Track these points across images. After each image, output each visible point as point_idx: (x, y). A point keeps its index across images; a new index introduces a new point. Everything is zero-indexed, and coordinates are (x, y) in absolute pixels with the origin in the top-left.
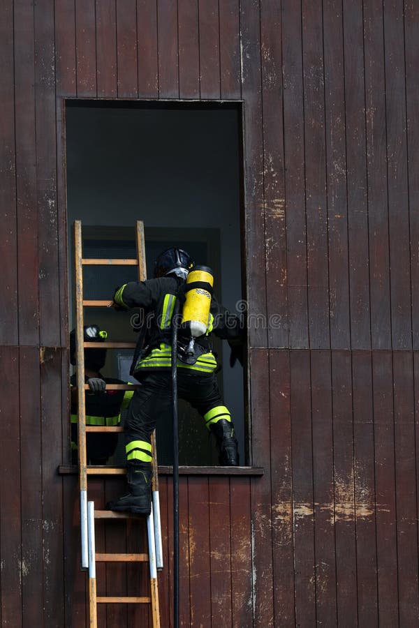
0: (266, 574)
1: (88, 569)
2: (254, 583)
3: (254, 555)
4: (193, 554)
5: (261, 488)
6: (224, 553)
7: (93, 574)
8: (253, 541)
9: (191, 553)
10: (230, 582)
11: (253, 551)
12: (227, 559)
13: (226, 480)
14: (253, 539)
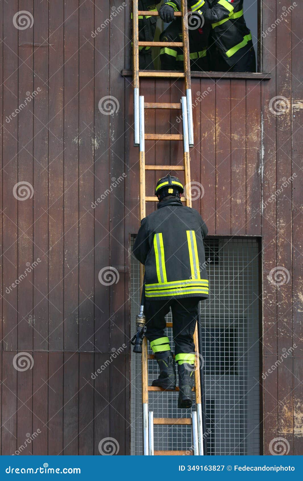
0: (272, 151)
1: (139, 145)
2: (263, 157)
3: (263, 137)
4: (219, 136)
5: (269, 88)
6: (241, 135)
7: (143, 149)
8: (262, 127)
9: (217, 135)
10: (245, 156)
11: (262, 134)
12: (243, 140)
13: (243, 82)
14: (262, 125)
